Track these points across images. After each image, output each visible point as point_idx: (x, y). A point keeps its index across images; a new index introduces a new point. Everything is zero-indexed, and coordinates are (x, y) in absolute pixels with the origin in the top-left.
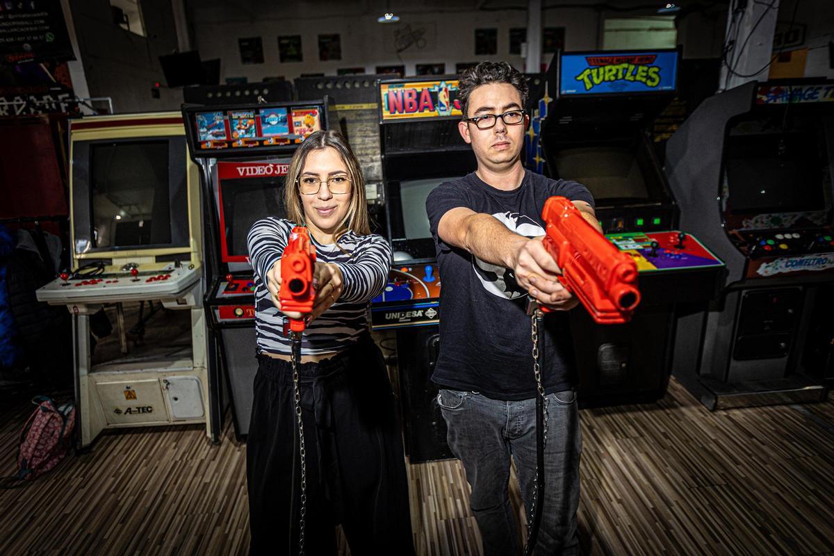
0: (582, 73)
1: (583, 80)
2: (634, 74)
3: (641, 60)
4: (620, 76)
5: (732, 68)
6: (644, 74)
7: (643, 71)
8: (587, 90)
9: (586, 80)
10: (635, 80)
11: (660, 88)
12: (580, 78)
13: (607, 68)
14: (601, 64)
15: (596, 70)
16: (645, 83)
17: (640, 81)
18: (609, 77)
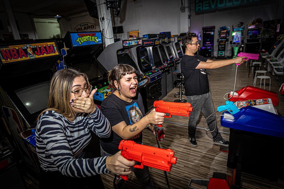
0: (77, 39)
1: (78, 41)
2: (92, 39)
3: (92, 35)
4: (88, 40)
5: (105, 36)
6: (94, 39)
7: (94, 38)
8: (80, 45)
9: (79, 41)
10: (92, 41)
11: (99, 43)
12: (77, 41)
13: (84, 37)
14: (82, 36)
15: (81, 38)
16: (95, 42)
17: (93, 41)
18: (85, 40)
